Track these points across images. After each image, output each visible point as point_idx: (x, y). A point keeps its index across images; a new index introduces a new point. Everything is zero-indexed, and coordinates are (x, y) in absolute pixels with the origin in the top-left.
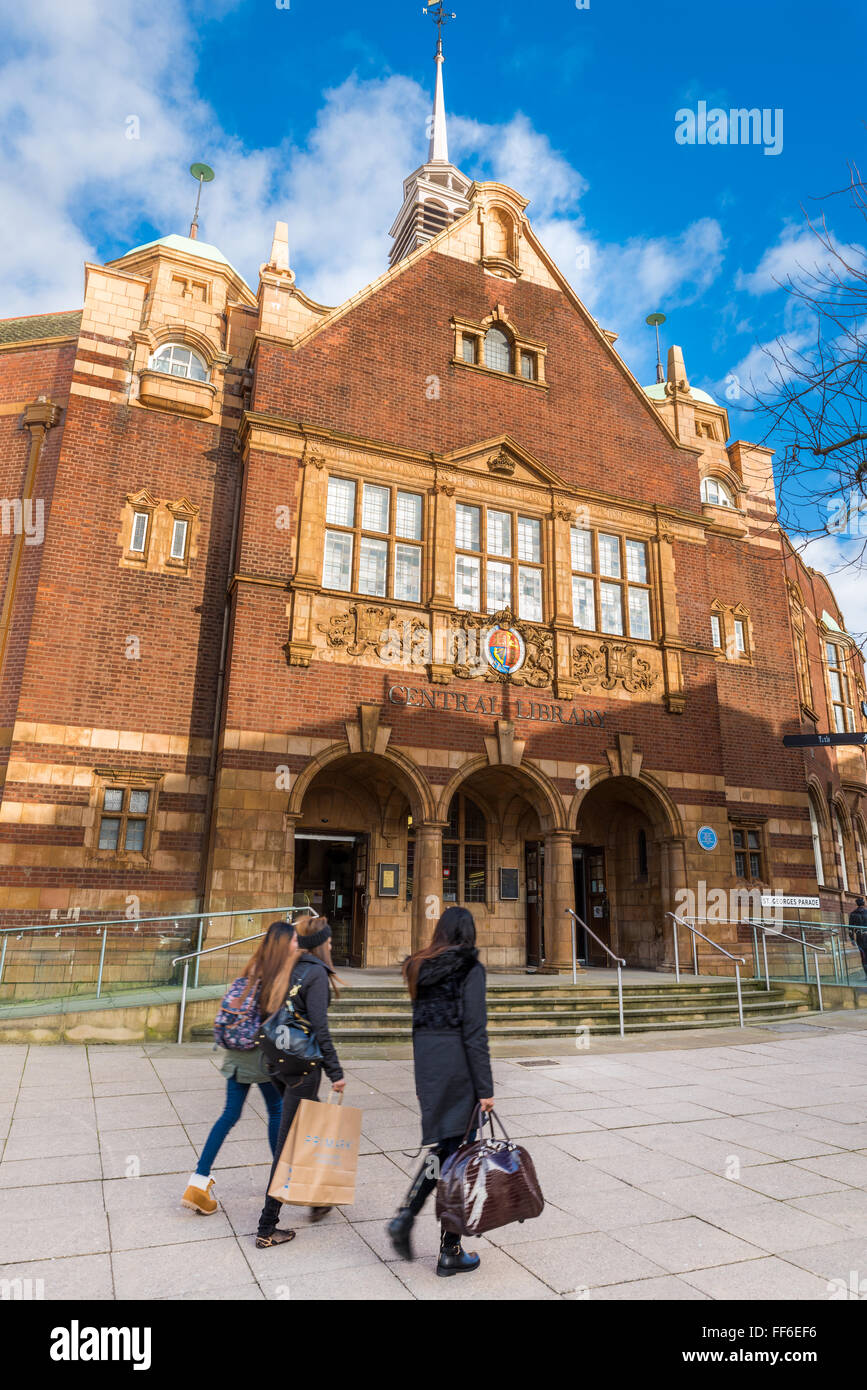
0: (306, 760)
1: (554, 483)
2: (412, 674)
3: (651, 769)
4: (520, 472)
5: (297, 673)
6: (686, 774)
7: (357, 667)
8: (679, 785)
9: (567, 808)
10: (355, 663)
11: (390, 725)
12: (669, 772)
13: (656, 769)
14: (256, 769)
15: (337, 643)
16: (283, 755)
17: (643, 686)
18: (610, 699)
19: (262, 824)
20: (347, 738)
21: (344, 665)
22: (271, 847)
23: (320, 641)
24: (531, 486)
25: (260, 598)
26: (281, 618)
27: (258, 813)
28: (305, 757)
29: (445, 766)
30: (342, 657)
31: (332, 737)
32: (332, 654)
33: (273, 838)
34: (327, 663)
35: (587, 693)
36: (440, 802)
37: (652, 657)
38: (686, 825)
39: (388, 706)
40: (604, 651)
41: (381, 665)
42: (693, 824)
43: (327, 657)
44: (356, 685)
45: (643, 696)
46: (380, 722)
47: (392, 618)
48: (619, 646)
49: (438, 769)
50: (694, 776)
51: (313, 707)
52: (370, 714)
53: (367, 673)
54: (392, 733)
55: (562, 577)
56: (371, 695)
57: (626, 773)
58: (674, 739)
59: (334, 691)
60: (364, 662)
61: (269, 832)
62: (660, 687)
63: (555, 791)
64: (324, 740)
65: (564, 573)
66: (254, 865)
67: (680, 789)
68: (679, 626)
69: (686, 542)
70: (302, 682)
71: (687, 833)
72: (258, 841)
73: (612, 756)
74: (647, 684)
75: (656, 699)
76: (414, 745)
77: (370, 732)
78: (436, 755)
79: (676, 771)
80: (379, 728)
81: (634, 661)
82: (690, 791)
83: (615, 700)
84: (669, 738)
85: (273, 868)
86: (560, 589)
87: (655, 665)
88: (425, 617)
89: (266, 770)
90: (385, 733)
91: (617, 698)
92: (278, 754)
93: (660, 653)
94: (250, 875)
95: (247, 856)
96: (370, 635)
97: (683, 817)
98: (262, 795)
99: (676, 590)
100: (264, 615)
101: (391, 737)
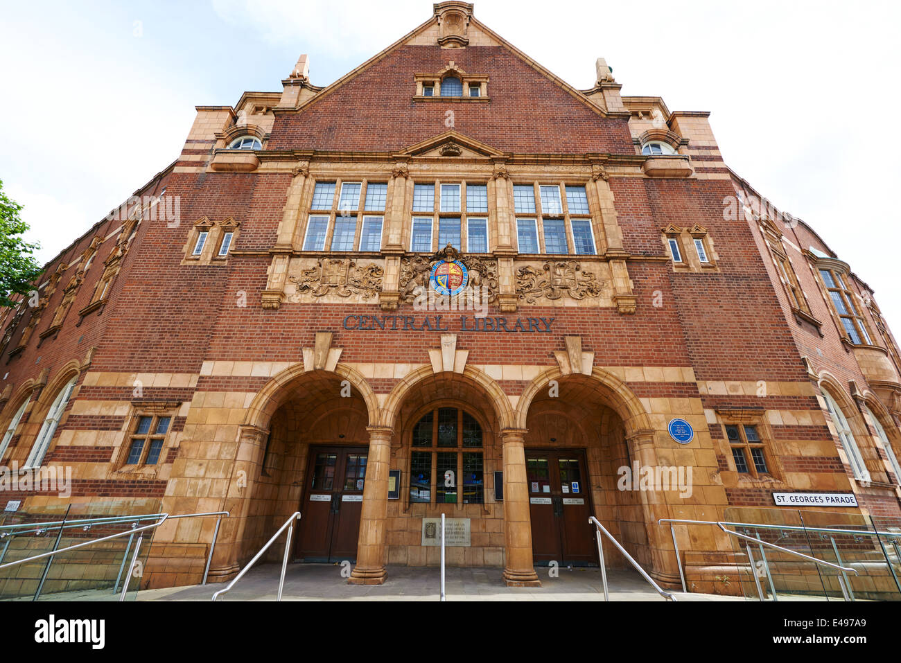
0: (265, 380)
1: (494, 154)
2: (365, 305)
3: (605, 365)
4: (467, 154)
5: (268, 314)
6: (646, 368)
7: (320, 304)
8: (640, 379)
9: (514, 408)
10: (317, 302)
11: (341, 346)
12: (626, 367)
13: (610, 365)
14: (223, 390)
15: (303, 289)
16: (247, 378)
17: (589, 293)
18: (556, 308)
19: (220, 436)
20: (302, 360)
21: (308, 304)
22: (223, 456)
23: (291, 289)
24: (475, 161)
25: (249, 264)
26: (263, 276)
27: (218, 426)
28: (265, 378)
29: (390, 376)
30: (308, 298)
31: (290, 361)
32: (299, 297)
33: (226, 448)
34: (294, 304)
35: (532, 305)
36: (384, 409)
37: (598, 269)
38: (653, 418)
39: (342, 332)
40: (547, 269)
41: (339, 301)
42: (661, 417)
43: (295, 300)
44: (316, 318)
45: (589, 302)
46: (333, 345)
47: (352, 265)
48: (562, 263)
49: (383, 380)
50: (657, 370)
51: (278, 338)
52: (322, 339)
53: (327, 308)
54: (343, 353)
55: (503, 218)
56: (328, 325)
57: (576, 371)
58: (628, 336)
59: (297, 324)
60: (325, 300)
61: (224, 443)
62: (608, 293)
63: (502, 393)
64: (283, 363)
65: (505, 215)
66: (206, 472)
67: (641, 383)
68: (623, 241)
69: (622, 178)
70: (272, 321)
71: (655, 427)
72: (213, 451)
73: (560, 357)
74: (593, 291)
75: (604, 302)
76: (363, 362)
77: (321, 354)
78: (382, 369)
79: (634, 365)
80: (332, 350)
81: (579, 273)
82: (654, 383)
83: (560, 308)
84: (623, 336)
85: (221, 475)
86: (501, 227)
87: (601, 275)
88: (378, 263)
89: (230, 391)
90: (336, 354)
91: (562, 306)
92: (242, 378)
93: (605, 265)
94: (200, 482)
95: (201, 465)
96: (332, 280)
97: (649, 411)
98: (223, 411)
99: (616, 214)
100: (250, 276)
101: (341, 357)
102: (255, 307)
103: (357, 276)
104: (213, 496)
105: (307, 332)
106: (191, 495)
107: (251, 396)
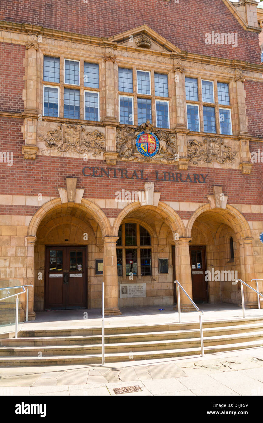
0: (37, 208)
1: (174, 51)
2: (95, 160)
3: (233, 203)
4: (155, 47)
5: (29, 163)
6: (253, 206)
7: (64, 158)
8: (249, 212)
9: (186, 226)
10: (62, 156)
11: (83, 188)
12: (243, 205)
13: (235, 203)
14: (8, 214)
15: (52, 145)
16: (23, 206)
17: (227, 160)
18: (209, 168)
19: (14, 242)
20: (59, 196)
21: (56, 157)
22: (19, 255)
23: (42, 145)
24: (161, 54)
25: (6, 123)
26: (19, 133)
27: (11, 237)
28: (36, 207)
29: (116, 208)
30: (55, 153)
31: (51, 196)
32: (49, 151)
33: (20, 250)
34: (46, 157)
35: (196, 166)
36: (113, 226)
37: (233, 144)
38: (253, 232)
39: (82, 178)
40: (205, 142)
41: (77, 156)
42: (257, 231)
43: (46, 153)
44: (63, 167)
45: (227, 165)
46: (78, 187)
47: (83, 130)
48: (214, 139)
49: (112, 209)
50: (257, 206)
51: (40, 180)
52: (71, 182)
53: (69, 161)
54: (85, 192)
55: (180, 103)
56: (72, 172)
57: (218, 206)
58: (246, 187)
59: (51, 171)
60: (67, 155)
61: (17, 247)
62: (238, 160)
63: (179, 218)
64: (47, 197)
65: (181, 101)
66: (10, 264)
67: (249, 214)
68: (248, 127)
69: (251, 81)
70: (32, 168)
71: (254, 236)
72: (11, 252)
73: (210, 198)
74: (230, 158)
75: (235, 167)
76: (98, 198)
77: (71, 192)
78: (110, 203)
79: (247, 204)
80: (78, 190)
81: (222, 146)
82: (255, 214)
83: (211, 168)
84: (243, 187)
85: (20, 265)
86: (179, 110)
87: (234, 148)
88: (101, 129)
89: (14, 215)
90: (81, 192)
91: (212, 167)
92: (20, 206)
93: (237, 142)
94: (8, 270)
95: (5, 260)
96: (71, 140)
97: (252, 228)
98: (13, 228)
99: (246, 107)
100: (9, 133)
101: (84, 194)
102: (18, 157)
103: (87, 138)
104: (18, 277)
105: (59, 176)
106: (4, 277)
107: (29, 218)
